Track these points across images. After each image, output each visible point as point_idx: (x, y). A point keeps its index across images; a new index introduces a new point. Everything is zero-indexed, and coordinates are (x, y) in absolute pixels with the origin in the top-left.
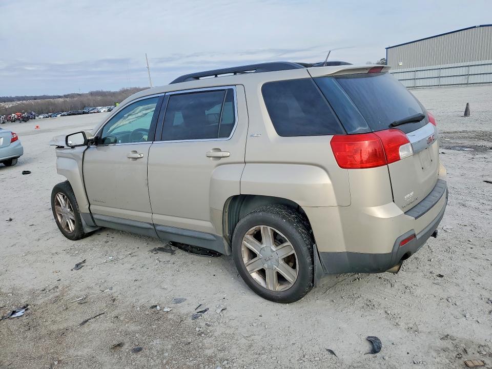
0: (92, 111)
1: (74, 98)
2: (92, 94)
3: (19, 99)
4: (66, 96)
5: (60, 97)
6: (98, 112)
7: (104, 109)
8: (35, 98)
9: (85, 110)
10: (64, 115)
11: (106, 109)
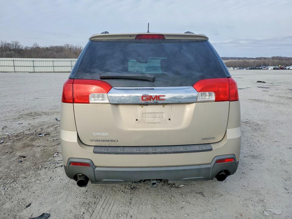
0: (263, 68)
1: (261, 60)
2: (273, 58)
3: (231, 58)
4: (256, 59)
5: (253, 59)
6: (267, 69)
7: (271, 68)
8: (240, 59)
9: (260, 68)
10: (248, 69)
11: (272, 68)
